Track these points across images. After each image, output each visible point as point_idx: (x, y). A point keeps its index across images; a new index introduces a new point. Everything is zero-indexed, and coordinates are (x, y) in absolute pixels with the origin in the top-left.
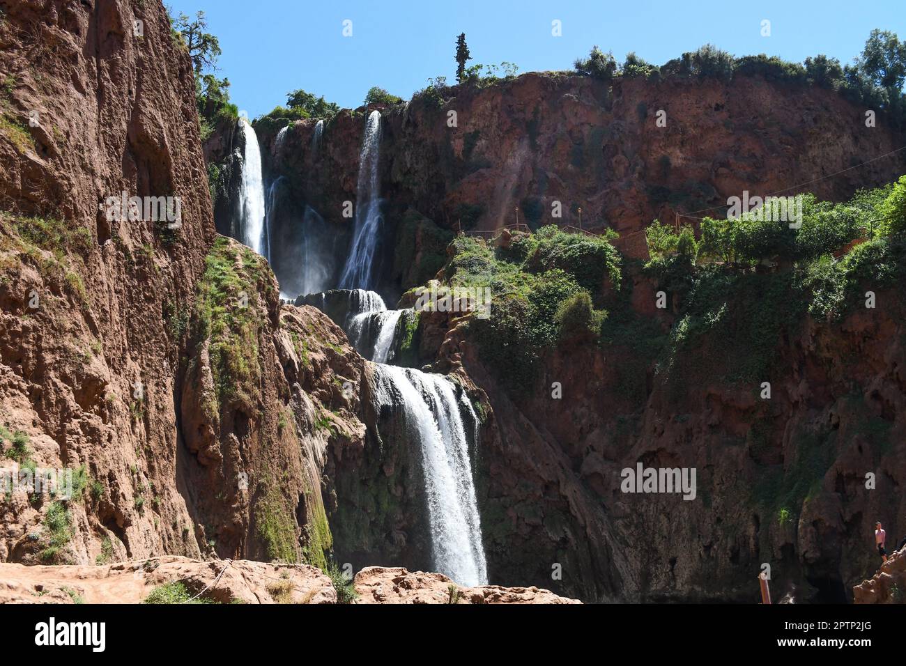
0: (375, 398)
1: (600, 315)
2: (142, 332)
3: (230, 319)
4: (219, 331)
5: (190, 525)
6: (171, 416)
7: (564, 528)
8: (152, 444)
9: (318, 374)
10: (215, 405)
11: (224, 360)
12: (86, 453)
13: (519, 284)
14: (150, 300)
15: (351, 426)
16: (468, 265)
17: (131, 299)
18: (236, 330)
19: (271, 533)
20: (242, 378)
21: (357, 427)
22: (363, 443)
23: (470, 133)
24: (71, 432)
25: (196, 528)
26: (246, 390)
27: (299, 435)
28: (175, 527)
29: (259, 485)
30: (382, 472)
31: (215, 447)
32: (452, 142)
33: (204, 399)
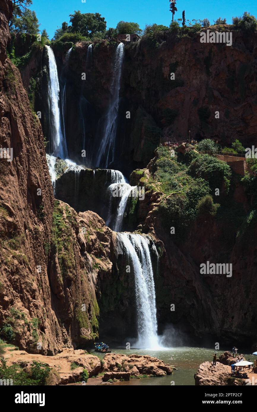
0: (116, 251)
1: (216, 206)
2: (38, 258)
3: (64, 244)
4: (60, 250)
5: (56, 320)
6: (48, 284)
7: (194, 300)
8: (45, 296)
9: (94, 244)
10: (61, 279)
11: (63, 261)
12: (35, 312)
13: (184, 184)
14: (39, 246)
15: (107, 264)
16: (163, 166)
17: (34, 248)
18: (66, 249)
19: (80, 320)
20: (70, 268)
21: (109, 263)
22: (111, 271)
23: (173, 63)
24: (31, 307)
25: (58, 320)
26: (71, 272)
27: (87, 273)
28: (53, 321)
29: (76, 303)
30: (119, 279)
31: (62, 293)
32: (163, 69)
33: (58, 277)
